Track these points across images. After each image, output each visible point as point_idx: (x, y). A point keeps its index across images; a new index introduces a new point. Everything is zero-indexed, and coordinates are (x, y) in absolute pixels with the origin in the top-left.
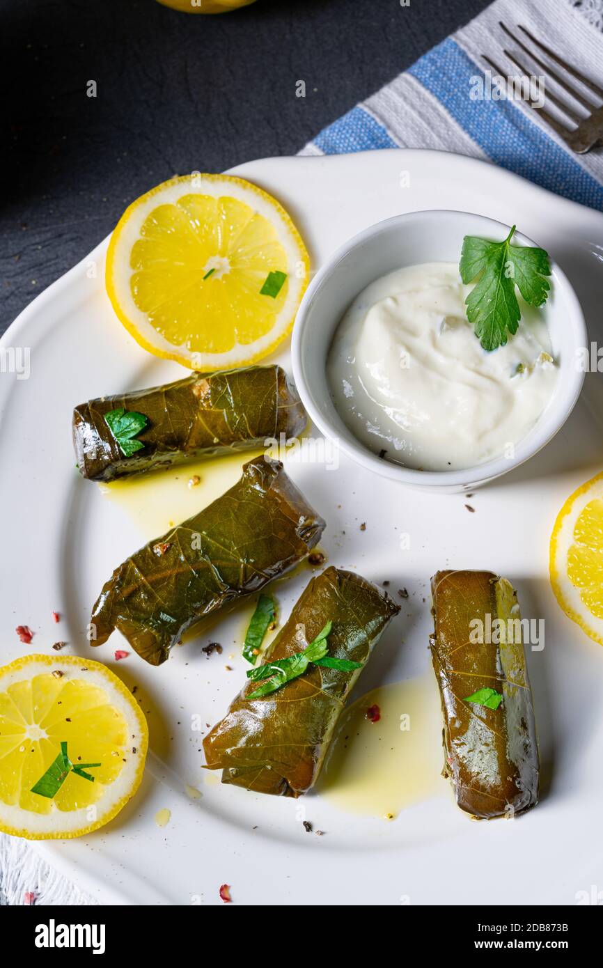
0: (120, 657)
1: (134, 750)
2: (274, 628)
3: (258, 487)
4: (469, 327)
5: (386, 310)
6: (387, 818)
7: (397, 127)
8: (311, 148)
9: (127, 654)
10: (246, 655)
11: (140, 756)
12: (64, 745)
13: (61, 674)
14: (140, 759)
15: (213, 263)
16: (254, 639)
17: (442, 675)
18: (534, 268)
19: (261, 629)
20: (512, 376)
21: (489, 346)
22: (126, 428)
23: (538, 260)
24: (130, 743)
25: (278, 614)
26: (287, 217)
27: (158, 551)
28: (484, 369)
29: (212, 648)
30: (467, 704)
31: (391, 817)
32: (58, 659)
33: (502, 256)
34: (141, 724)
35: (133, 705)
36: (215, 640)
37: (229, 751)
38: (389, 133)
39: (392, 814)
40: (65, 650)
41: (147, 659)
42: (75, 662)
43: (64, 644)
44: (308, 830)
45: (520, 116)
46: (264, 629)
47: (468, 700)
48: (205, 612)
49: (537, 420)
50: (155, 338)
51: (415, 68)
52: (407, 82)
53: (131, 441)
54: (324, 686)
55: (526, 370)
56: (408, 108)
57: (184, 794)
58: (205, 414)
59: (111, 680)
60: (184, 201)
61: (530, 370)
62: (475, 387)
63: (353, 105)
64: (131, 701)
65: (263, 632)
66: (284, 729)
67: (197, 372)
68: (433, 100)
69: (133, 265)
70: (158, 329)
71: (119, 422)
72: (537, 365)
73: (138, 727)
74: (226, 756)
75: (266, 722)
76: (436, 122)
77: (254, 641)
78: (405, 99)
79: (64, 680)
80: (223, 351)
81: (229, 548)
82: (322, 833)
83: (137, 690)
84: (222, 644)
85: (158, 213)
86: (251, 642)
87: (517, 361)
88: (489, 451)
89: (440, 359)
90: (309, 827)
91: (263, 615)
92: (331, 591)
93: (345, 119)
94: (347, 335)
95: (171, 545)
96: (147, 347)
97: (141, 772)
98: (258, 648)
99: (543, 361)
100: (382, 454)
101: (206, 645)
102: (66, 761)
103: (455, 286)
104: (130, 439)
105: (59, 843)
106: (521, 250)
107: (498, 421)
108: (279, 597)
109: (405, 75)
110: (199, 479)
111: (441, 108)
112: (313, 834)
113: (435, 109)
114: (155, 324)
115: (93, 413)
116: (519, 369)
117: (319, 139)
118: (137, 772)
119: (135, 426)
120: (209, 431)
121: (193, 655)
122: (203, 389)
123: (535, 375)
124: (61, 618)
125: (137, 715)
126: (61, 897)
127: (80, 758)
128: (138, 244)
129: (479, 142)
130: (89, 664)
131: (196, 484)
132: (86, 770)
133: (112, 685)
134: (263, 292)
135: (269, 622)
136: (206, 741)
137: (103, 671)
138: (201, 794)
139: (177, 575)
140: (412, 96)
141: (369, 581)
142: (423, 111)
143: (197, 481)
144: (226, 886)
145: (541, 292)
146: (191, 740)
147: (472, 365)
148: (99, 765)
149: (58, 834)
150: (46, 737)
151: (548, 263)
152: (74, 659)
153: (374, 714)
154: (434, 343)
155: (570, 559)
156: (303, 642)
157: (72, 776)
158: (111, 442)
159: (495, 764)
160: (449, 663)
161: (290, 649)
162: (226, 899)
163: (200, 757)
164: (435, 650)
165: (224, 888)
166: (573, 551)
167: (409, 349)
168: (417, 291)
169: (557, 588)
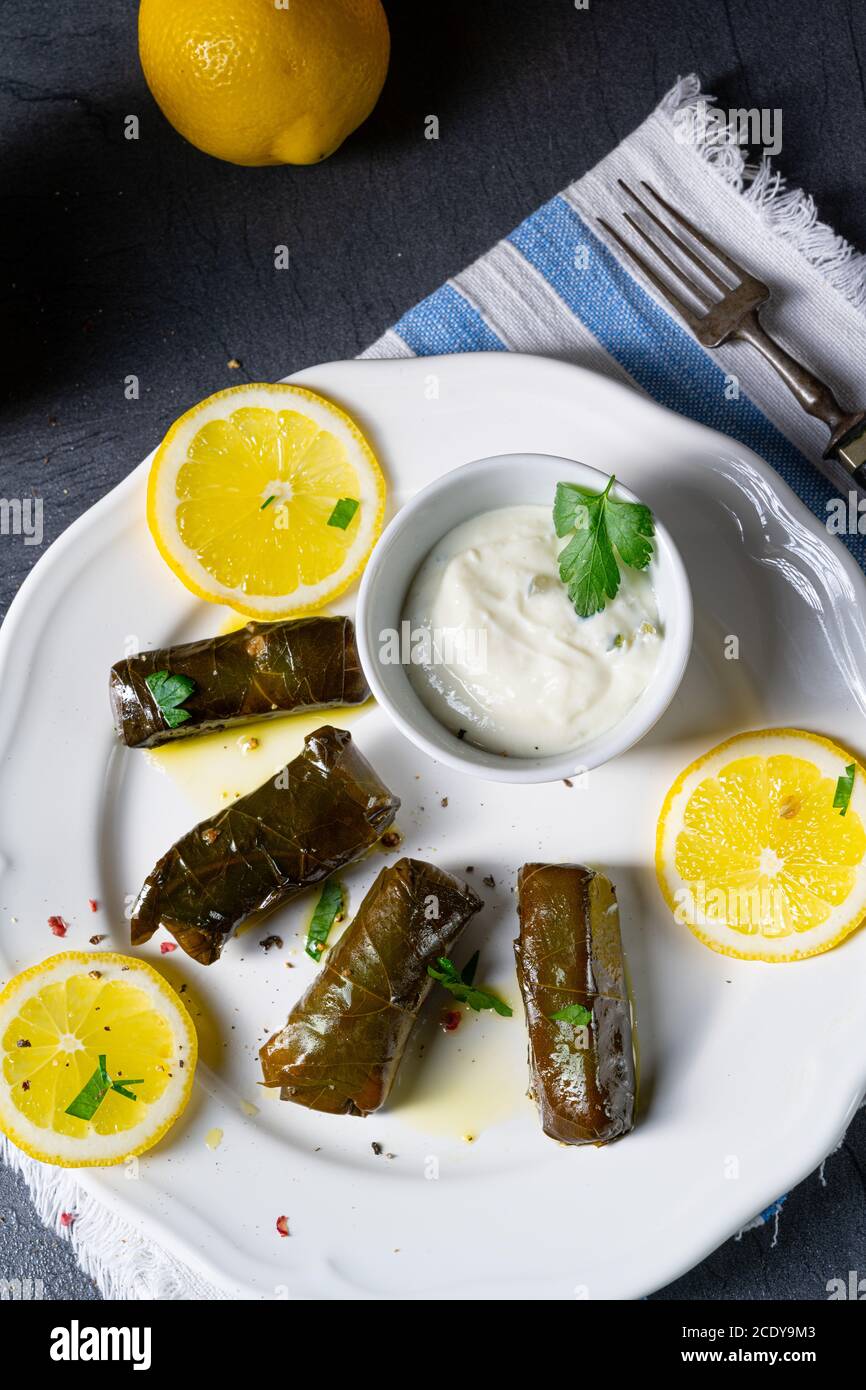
0: (167, 950)
1: (182, 1064)
2: (341, 920)
3: (320, 764)
4: (562, 588)
5: (466, 566)
6: (466, 1139)
7: (494, 310)
8: (391, 340)
9: (175, 947)
10: (308, 951)
11: (188, 1071)
12: (103, 1058)
13: (98, 974)
14: (188, 1074)
15: (273, 488)
16: (319, 932)
17: (526, 989)
18: (634, 527)
19: (326, 921)
20: (608, 650)
21: (584, 612)
22: (170, 694)
23: (640, 520)
24: (177, 1056)
25: (346, 903)
26: (359, 434)
27: (208, 838)
28: (577, 640)
29: (271, 942)
30: (553, 1022)
31: (471, 1139)
32: (97, 956)
33: (599, 511)
34: (189, 1032)
35: (180, 1011)
36: (275, 932)
37: (286, 1068)
38: (485, 318)
39: (472, 1135)
40: (103, 945)
41: (196, 958)
42: (115, 960)
43: (103, 937)
44: (377, 1153)
45: (642, 295)
46: (329, 920)
47: (553, 1017)
48: (262, 907)
49: (638, 698)
50: (205, 579)
51: (517, 235)
52: (507, 253)
53: (177, 711)
54: (393, 998)
55: (624, 643)
56: (507, 286)
57: (238, 1110)
58: (261, 678)
59: (155, 981)
60: (241, 414)
61: (630, 643)
62: (566, 663)
63: (439, 284)
64: (178, 1005)
65: (329, 924)
66: (348, 1046)
67: (253, 623)
68: (538, 276)
69: (179, 494)
70: (209, 569)
71: (163, 686)
72: (637, 636)
73: (187, 1036)
74: (283, 1073)
75: (328, 1039)
76: (540, 303)
77: (319, 934)
78: (504, 274)
79: (103, 981)
80: (283, 594)
81: (289, 837)
82: (393, 1156)
83: (187, 989)
84: (282, 937)
85: (208, 431)
86: (315, 935)
87: (615, 631)
88: (582, 734)
89: (528, 627)
90: (378, 1148)
91: (329, 905)
92: (402, 890)
93: (434, 299)
94: (424, 591)
95: (223, 831)
96: (194, 589)
97: (189, 1089)
98: (323, 943)
99: (645, 633)
100: (461, 737)
101: (264, 937)
102: (105, 1077)
103: (548, 537)
104: (176, 707)
105: (98, 1170)
106: (620, 506)
107: (591, 702)
108: (347, 883)
109: (503, 244)
110: (256, 742)
111: (547, 287)
112: (382, 1158)
113: (539, 288)
114: (204, 562)
115: (130, 671)
116: (617, 641)
117: (401, 325)
118: (185, 1088)
119: (181, 692)
120: (266, 697)
121: (249, 949)
122: (259, 647)
123: (635, 649)
124: (98, 907)
125: (185, 1022)
126: (102, 1219)
127: (120, 1074)
128: (185, 467)
129: (591, 327)
130: (131, 962)
131: (253, 748)
132: (129, 1088)
133: (156, 986)
134: (330, 523)
135: (336, 913)
136: (263, 1051)
137: (146, 970)
138: (257, 1110)
139: (229, 867)
140: (513, 271)
141: (447, 874)
142: (525, 289)
143: (254, 744)
144: (283, 1217)
145: (642, 556)
146: (246, 1047)
147: (565, 635)
148: (142, 1081)
149: (96, 1161)
150: (83, 1048)
151: (651, 522)
152: (114, 955)
153: (453, 1021)
154: (522, 608)
155: (680, 848)
156: (370, 949)
157: (111, 1094)
158: (154, 710)
159: (583, 1089)
160: (534, 975)
161: (354, 955)
162: (284, 1233)
163: (256, 1071)
164: (519, 957)
165: (282, 1220)
166: (682, 838)
167: (492, 615)
168: (503, 543)
169: (662, 880)
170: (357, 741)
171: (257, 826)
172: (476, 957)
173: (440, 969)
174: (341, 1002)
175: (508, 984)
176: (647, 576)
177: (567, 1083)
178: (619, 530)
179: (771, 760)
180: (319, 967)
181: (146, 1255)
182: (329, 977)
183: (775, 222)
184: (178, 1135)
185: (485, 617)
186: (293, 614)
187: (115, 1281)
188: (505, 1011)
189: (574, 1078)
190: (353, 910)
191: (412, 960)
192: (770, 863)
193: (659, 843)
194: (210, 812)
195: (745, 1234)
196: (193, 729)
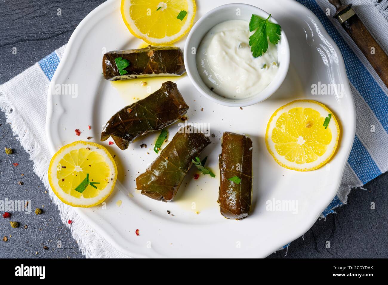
0: (111, 144)
1: (112, 179)
2: (166, 141)
3: (166, 93)
4: (249, 47)
5: (220, 36)
6: (196, 213)
9: (113, 143)
10: (155, 150)
11: (114, 182)
12: (88, 175)
13: (89, 149)
14: (114, 183)
15: (161, 4)
16: (158, 144)
17: (222, 170)
18: (275, 31)
19: (161, 141)
20: (261, 69)
21: (255, 56)
22: (122, 64)
23: (277, 29)
24: (111, 177)
25: (168, 136)
27: (128, 111)
28: (252, 64)
29: (143, 146)
30: (229, 181)
31: (198, 213)
32: (89, 143)
33: (265, 25)
34: (115, 170)
35: (113, 163)
36: (144, 143)
37: (144, 185)
40: (91, 140)
41: (120, 148)
42: (95, 145)
43: (91, 138)
44: (168, 214)
46: (162, 141)
47: (229, 179)
48: (142, 134)
49: (268, 85)
50: (137, 31)
53: (123, 70)
54: (180, 168)
55: (267, 67)
57: (127, 195)
58: (151, 63)
59: (106, 153)
61: (268, 67)
62: (248, 71)
64: (113, 162)
65: (162, 142)
66: (165, 180)
67: (150, 46)
69: (131, 2)
70: (138, 27)
71: (120, 62)
72: (271, 66)
73: (114, 171)
74: (143, 186)
75: (159, 177)
77: (158, 145)
79: (90, 151)
80: (160, 38)
81: (154, 114)
82: (173, 215)
83: (115, 157)
84: (147, 144)
86: (157, 145)
87: (264, 63)
88: (250, 94)
89: (237, 58)
90: (169, 212)
91: (163, 136)
92: (187, 135)
94: (206, 43)
95: (133, 109)
96: (132, 32)
97: (113, 187)
98: (159, 148)
99: (273, 65)
100: (212, 90)
101: (142, 144)
102: (88, 180)
103: (247, 31)
104: (123, 69)
105: (83, 208)
106: (271, 24)
107: (254, 84)
108: (169, 130)
110: (146, 83)
112: (170, 215)
114: (137, 25)
115: (109, 56)
116: (264, 66)
118: (112, 187)
119: (126, 65)
120: (152, 69)
121: (136, 147)
122: (151, 54)
123: (270, 69)
124: (91, 128)
125: (114, 167)
126: (81, 223)
127: (93, 180)
130: (100, 146)
131: (145, 85)
132: (95, 185)
133: (107, 155)
134: (178, 18)
135: (165, 139)
136: (137, 179)
137: (104, 149)
138: (133, 196)
139: (134, 121)
143: (145, 84)
144: (138, 230)
145: (276, 40)
146: (132, 177)
147: (248, 62)
148: (99, 183)
149: (82, 206)
150: (82, 171)
151: (280, 30)
152: (94, 144)
153: (197, 177)
154: (236, 52)
155: (273, 132)
156: (175, 152)
157: (89, 186)
158: (116, 69)
159: (235, 202)
160: (225, 165)
161: (170, 153)
162: (138, 234)
163: (134, 185)
164: (221, 160)
165: (137, 230)
166: (274, 129)
167: (227, 53)
168: (232, 31)
169: (267, 142)
170: (178, 87)
171: (144, 109)
172: (206, 158)
173: (196, 161)
174: (164, 167)
175: (216, 168)
176: (277, 47)
177: (231, 200)
178: (270, 31)
179: (306, 109)
180: (158, 155)
181: (93, 236)
182: (160, 159)
185: (224, 53)
186: (162, 45)
187: (83, 242)
188: (213, 175)
189: (233, 199)
190: (170, 139)
191: (188, 157)
192: (301, 141)
193: (267, 131)
194: (130, 103)
195: (277, 252)
196: (127, 77)
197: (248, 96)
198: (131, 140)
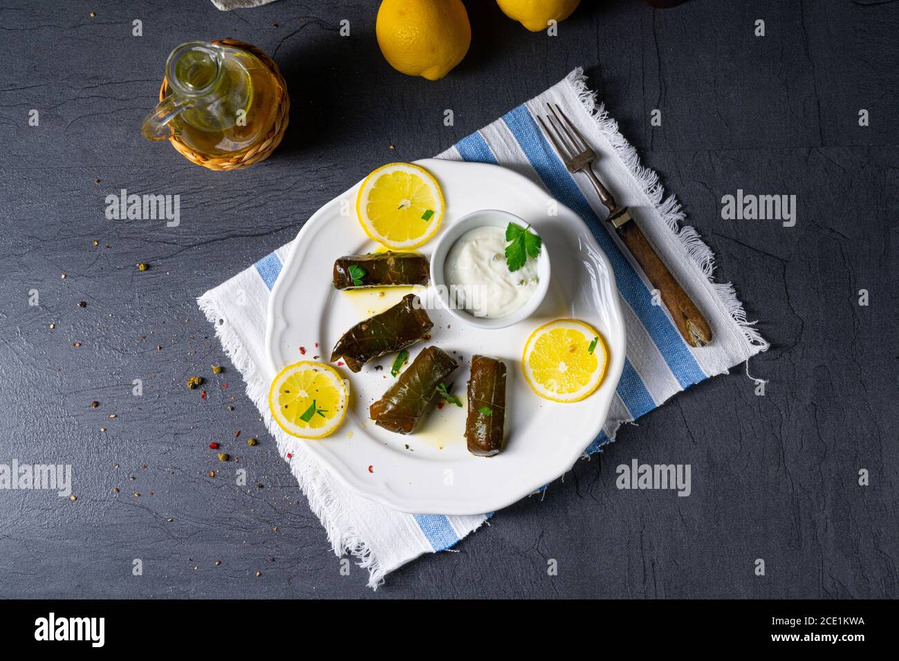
0: (340, 365)
1: (342, 407)
2: (406, 363)
3: (408, 308)
4: (505, 260)
5: (472, 246)
6: (439, 448)
7: (493, 145)
8: (453, 151)
9: (343, 364)
10: (392, 373)
11: (344, 409)
12: (315, 401)
13: (316, 370)
14: (344, 411)
15: (403, 202)
17: (470, 399)
18: (534, 243)
20: (518, 285)
21: (512, 269)
22: (357, 273)
23: (537, 241)
24: (341, 404)
25: (408, 358)
26: (438, 187)
27: (364, 328)
28: (508, 279)
29: (379, 368)
30: (478, 412)
31: (441, 448)
32: (316, 364)
33: (523, 235)
35: (344, 386)
36: (380, 365)
37: (380, 414)
38: (490, 148)
39: (441, 446)
40: (318, 360)
41: (352, 370)
43: (318, 357)
45: (549, 147)
47: (479, 410)
48: (379, 355)
49: (525, 304)
50: (374, 232)
51: (506, 117)
52: (501, 123)
54: (422, 395)
55: (524, 283)
56: (500, 137)
57: (359, 426)
58: (391, 273)
59: (335, 375)
60: (395, 174)
61: (526, 284)
62: (502, 287)
63: (474, 131)
65: (401, 364)
66: (404, 410)
67: (390, 251)
68: (512, 135)
69: (369, 199)
70: (376, 228)
71: (355, 270)
72: (529, 282)
73: (345, 397)
74: (379, 416)
75: (397, 406)
76: (511, 145)
77: (396, 368)
78: (499, 132)
79: (317, 373)
80: (401, 241)
81: (393, 332)
82: (412, 450)
83: (347, 380)
84: (383, 366)
85: (383, 177)
87: (522, 278)
88: (504, 313)
89: (491, 272)
90: (407, 447)
91: (402, 358)
92: (431, 358)
93: (472, 137)
94: (455, 252)
95: (369, 326)
96: (368, 234)
97: (344, 416)
98: (398, 370)
99: (532, 281)
101: (376, 365)
102: (315, 407)
103: (503, 240)
104: (358, 279)
105: (308, 440)
106: (531, 235)
107: (509, 303)
108: (409, 350)
109: (500, 119)
110: (383, 294)
111: (514, 139)
112: (408, 450)
113: (511, 139)
114: (374, 226)
115: (342, 262)
116: (522, 282)
117: (458, 145)
118: (342, 416)
119: (361, 274)
120: (391, 279)
121: (371, 368)
122: (391, 262)
123: (528, 286)
124: (318, 346)
126: (302, 457)
127: (320, 407)
128: (372, 190)
129: (529, 157)
130: (328, 368)
131: (382, 296)
132: (322, 413)
133: (335, 377)
134: (423, 218)
135: (404, 361)
136: (372, 407)
137: (332, 371)
138: (366, 427)
139: (370, 340)
140: (503, 132)
141: (447, 354)
142: (507, 139)
145: (535, 253)
146: (365, 404)
147: (503, 277)
148: (328, 411)
149: (308, 437)
150: (307, 396)
151: (540, 243)
152: (322, 365)
153: (441, 406)
154: (490, 265)
155: (531, 356)
156: (417, 377)
157: (316, 414)
158: (350, 278)
159: (485, 437)
160: (473, 394)
161: (411, 378)
162: (371, 471)
163: (368, 414)
164: (469, 388)
165: (371, 467)
166: (533, 353)
167: (479, 266)
168: (485, 240)
169: (523, 367)
171: (382, 327)
172: (452, 384)
173: (440, 388)
174: (404, 394)
175: (463, 396)
176: (536, 261)
177: (480, 434)
178: (529, 244)
179: (569, 331)
180: (397, 379)
181: (317, 473)
182: (400, 385)
183: (602, 129)
184: (338, 432)
185: (476, 266)
186: (403, 249)
187: (304, 480)
188: (460, 405)
189: (483, 433)
190: (411, 360)
191: (431, 383)
192: (563, 367)
193: (524, 353)
194: (365, 318)
195: (533, 495)
196: (362, 287)
197: (503, 315)
198: (365, 361)
